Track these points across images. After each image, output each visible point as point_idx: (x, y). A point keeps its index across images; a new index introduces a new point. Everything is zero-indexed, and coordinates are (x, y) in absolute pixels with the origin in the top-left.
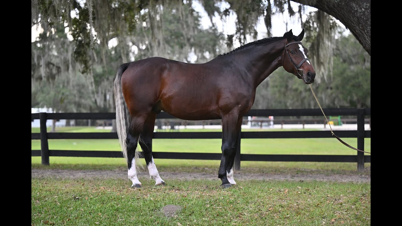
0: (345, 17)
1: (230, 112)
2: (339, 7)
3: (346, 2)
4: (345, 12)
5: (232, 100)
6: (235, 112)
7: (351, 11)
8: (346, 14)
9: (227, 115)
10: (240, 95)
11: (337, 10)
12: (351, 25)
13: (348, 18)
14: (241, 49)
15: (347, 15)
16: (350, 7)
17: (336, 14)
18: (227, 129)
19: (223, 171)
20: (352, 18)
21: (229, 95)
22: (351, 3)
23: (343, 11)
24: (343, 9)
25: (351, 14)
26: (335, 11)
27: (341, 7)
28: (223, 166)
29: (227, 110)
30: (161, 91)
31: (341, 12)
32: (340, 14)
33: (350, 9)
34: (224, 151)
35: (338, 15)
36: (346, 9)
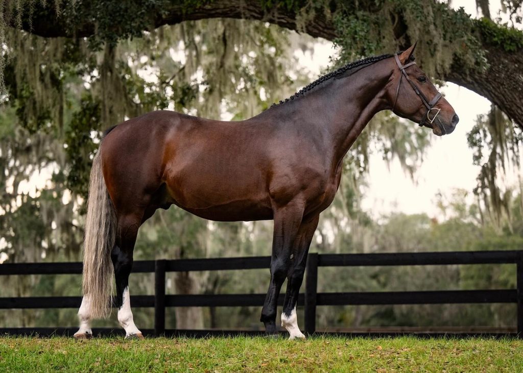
0: (506, 99)
1: (290, 203)
2: (496, 81)
3: (508, 73)
4: (506, 90)
5: (294, 181)
6: (300, 203)
7: (516, 89)
8: (509, 94)
9: (284, 209)
10: (308, 171)
11: (493, 87)
12: (517, 113)
13: (512, 102)
14: (309, 90)
15: (510, 96)
16: (514, 82)
17: (491, 94)
18: (283, 233)
19: (271, 310)
20: (518, 101)
21: (288, 170)
22: (517, 74)
23: (503, 88)
24: (502, 84)
25: (517, 94)
26: (489, 89)
27: (499, 81)
28: (271, 301)
29: (284, 198)
30: (164, 166)
31: (499, 90)
32: (497, 93)
33: (514, 85)
34: (274, 274)
35: (494, 94)
36: (508, 84)
